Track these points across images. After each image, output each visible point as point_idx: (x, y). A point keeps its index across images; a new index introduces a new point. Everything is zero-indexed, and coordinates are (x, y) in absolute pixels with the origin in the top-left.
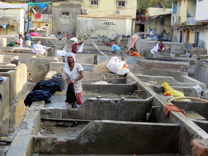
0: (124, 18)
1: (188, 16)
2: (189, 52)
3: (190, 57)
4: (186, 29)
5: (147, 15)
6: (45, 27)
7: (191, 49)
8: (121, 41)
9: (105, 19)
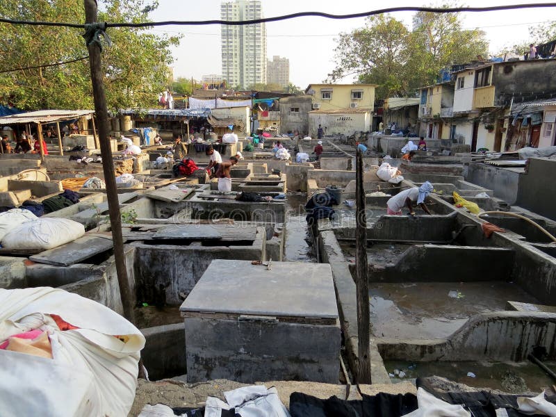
0: (362, 112)
1: (443, 107)
2: (448, 149)
3: (450, 155)
4: (439, 121)
5: (386, 106)
6: (273, 126)
7: (450, 145)
8: (360, 138)
9: (341, 114)
